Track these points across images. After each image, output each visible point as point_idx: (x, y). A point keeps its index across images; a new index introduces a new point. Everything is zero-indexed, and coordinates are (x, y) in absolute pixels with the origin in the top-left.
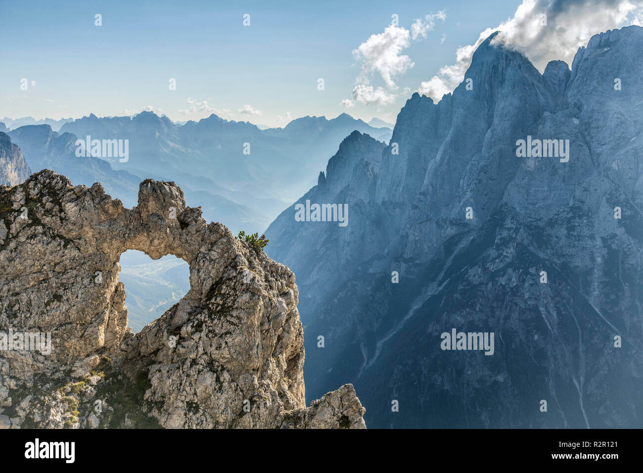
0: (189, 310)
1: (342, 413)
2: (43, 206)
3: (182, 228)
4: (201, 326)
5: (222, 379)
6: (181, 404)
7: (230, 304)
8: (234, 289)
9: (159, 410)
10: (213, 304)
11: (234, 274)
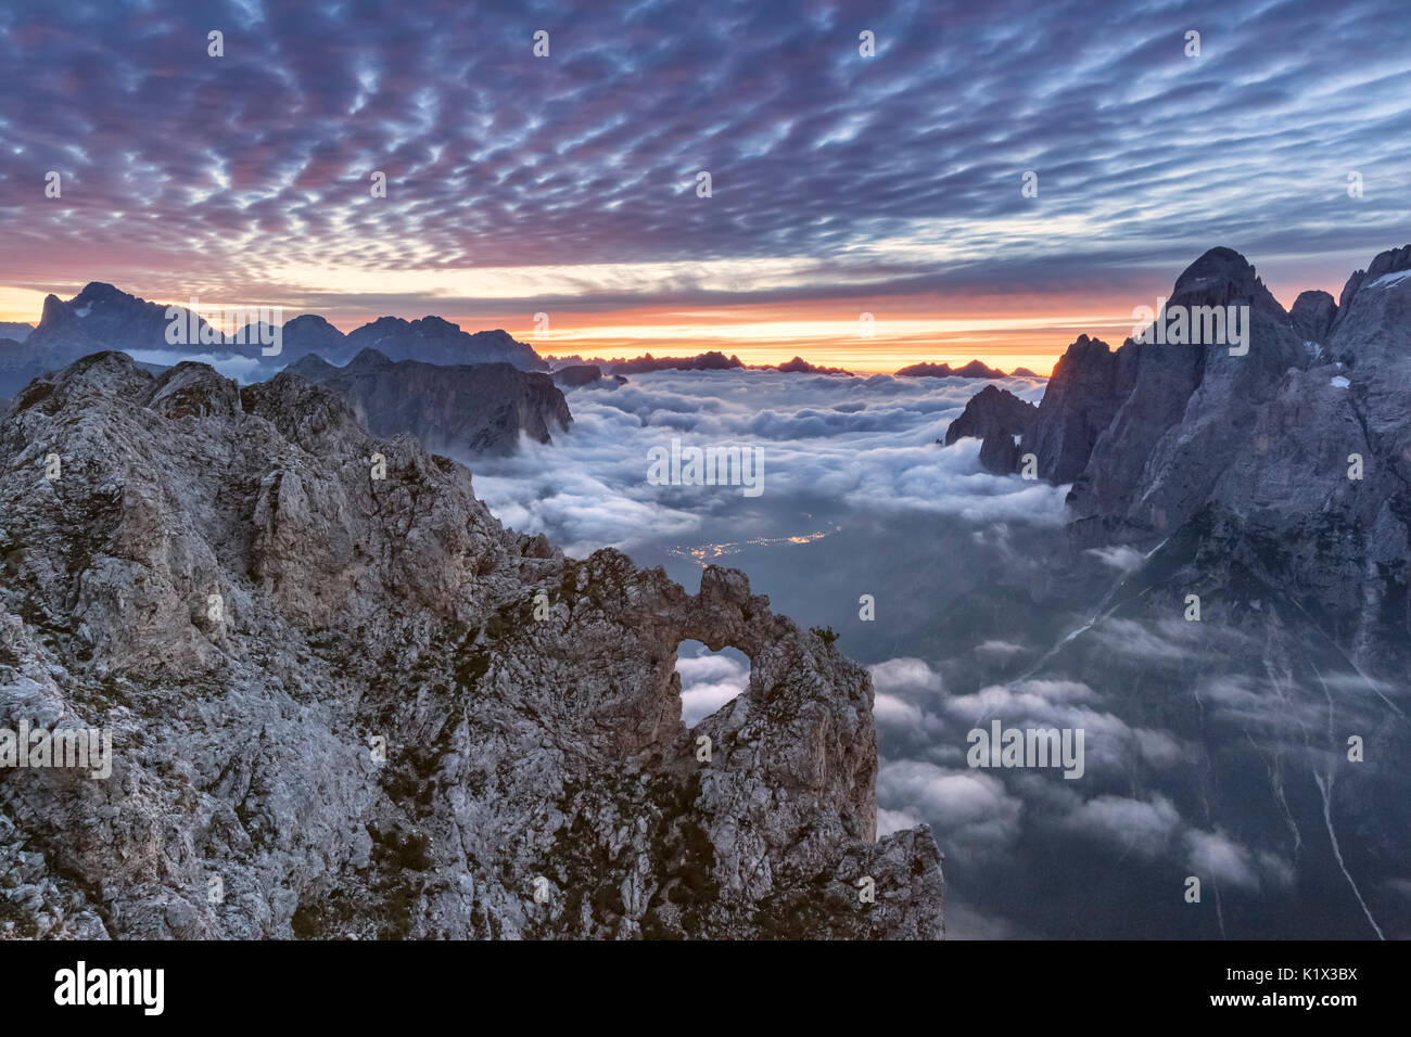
0: (747, 712)
1: (915, 856)
2: (605, 587)
3: (745, 620)
4: (759, 733)
5: (778, 796)
6: (732, 821)
7: (792, 712)
8: (798, 693)
9: (709, 821)
10: (774, 709)
11: (799, 676)
